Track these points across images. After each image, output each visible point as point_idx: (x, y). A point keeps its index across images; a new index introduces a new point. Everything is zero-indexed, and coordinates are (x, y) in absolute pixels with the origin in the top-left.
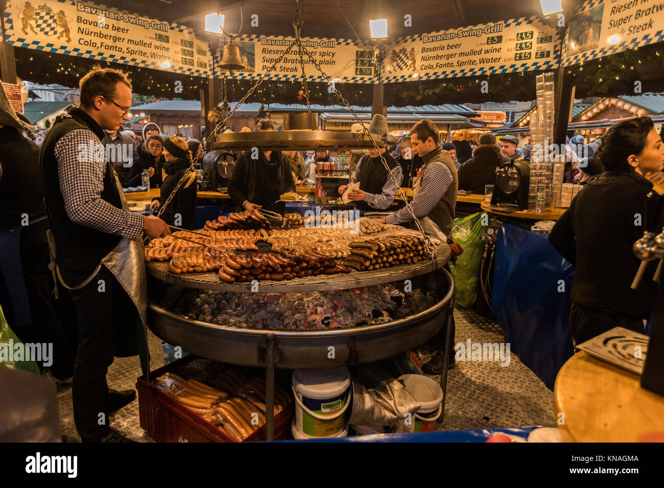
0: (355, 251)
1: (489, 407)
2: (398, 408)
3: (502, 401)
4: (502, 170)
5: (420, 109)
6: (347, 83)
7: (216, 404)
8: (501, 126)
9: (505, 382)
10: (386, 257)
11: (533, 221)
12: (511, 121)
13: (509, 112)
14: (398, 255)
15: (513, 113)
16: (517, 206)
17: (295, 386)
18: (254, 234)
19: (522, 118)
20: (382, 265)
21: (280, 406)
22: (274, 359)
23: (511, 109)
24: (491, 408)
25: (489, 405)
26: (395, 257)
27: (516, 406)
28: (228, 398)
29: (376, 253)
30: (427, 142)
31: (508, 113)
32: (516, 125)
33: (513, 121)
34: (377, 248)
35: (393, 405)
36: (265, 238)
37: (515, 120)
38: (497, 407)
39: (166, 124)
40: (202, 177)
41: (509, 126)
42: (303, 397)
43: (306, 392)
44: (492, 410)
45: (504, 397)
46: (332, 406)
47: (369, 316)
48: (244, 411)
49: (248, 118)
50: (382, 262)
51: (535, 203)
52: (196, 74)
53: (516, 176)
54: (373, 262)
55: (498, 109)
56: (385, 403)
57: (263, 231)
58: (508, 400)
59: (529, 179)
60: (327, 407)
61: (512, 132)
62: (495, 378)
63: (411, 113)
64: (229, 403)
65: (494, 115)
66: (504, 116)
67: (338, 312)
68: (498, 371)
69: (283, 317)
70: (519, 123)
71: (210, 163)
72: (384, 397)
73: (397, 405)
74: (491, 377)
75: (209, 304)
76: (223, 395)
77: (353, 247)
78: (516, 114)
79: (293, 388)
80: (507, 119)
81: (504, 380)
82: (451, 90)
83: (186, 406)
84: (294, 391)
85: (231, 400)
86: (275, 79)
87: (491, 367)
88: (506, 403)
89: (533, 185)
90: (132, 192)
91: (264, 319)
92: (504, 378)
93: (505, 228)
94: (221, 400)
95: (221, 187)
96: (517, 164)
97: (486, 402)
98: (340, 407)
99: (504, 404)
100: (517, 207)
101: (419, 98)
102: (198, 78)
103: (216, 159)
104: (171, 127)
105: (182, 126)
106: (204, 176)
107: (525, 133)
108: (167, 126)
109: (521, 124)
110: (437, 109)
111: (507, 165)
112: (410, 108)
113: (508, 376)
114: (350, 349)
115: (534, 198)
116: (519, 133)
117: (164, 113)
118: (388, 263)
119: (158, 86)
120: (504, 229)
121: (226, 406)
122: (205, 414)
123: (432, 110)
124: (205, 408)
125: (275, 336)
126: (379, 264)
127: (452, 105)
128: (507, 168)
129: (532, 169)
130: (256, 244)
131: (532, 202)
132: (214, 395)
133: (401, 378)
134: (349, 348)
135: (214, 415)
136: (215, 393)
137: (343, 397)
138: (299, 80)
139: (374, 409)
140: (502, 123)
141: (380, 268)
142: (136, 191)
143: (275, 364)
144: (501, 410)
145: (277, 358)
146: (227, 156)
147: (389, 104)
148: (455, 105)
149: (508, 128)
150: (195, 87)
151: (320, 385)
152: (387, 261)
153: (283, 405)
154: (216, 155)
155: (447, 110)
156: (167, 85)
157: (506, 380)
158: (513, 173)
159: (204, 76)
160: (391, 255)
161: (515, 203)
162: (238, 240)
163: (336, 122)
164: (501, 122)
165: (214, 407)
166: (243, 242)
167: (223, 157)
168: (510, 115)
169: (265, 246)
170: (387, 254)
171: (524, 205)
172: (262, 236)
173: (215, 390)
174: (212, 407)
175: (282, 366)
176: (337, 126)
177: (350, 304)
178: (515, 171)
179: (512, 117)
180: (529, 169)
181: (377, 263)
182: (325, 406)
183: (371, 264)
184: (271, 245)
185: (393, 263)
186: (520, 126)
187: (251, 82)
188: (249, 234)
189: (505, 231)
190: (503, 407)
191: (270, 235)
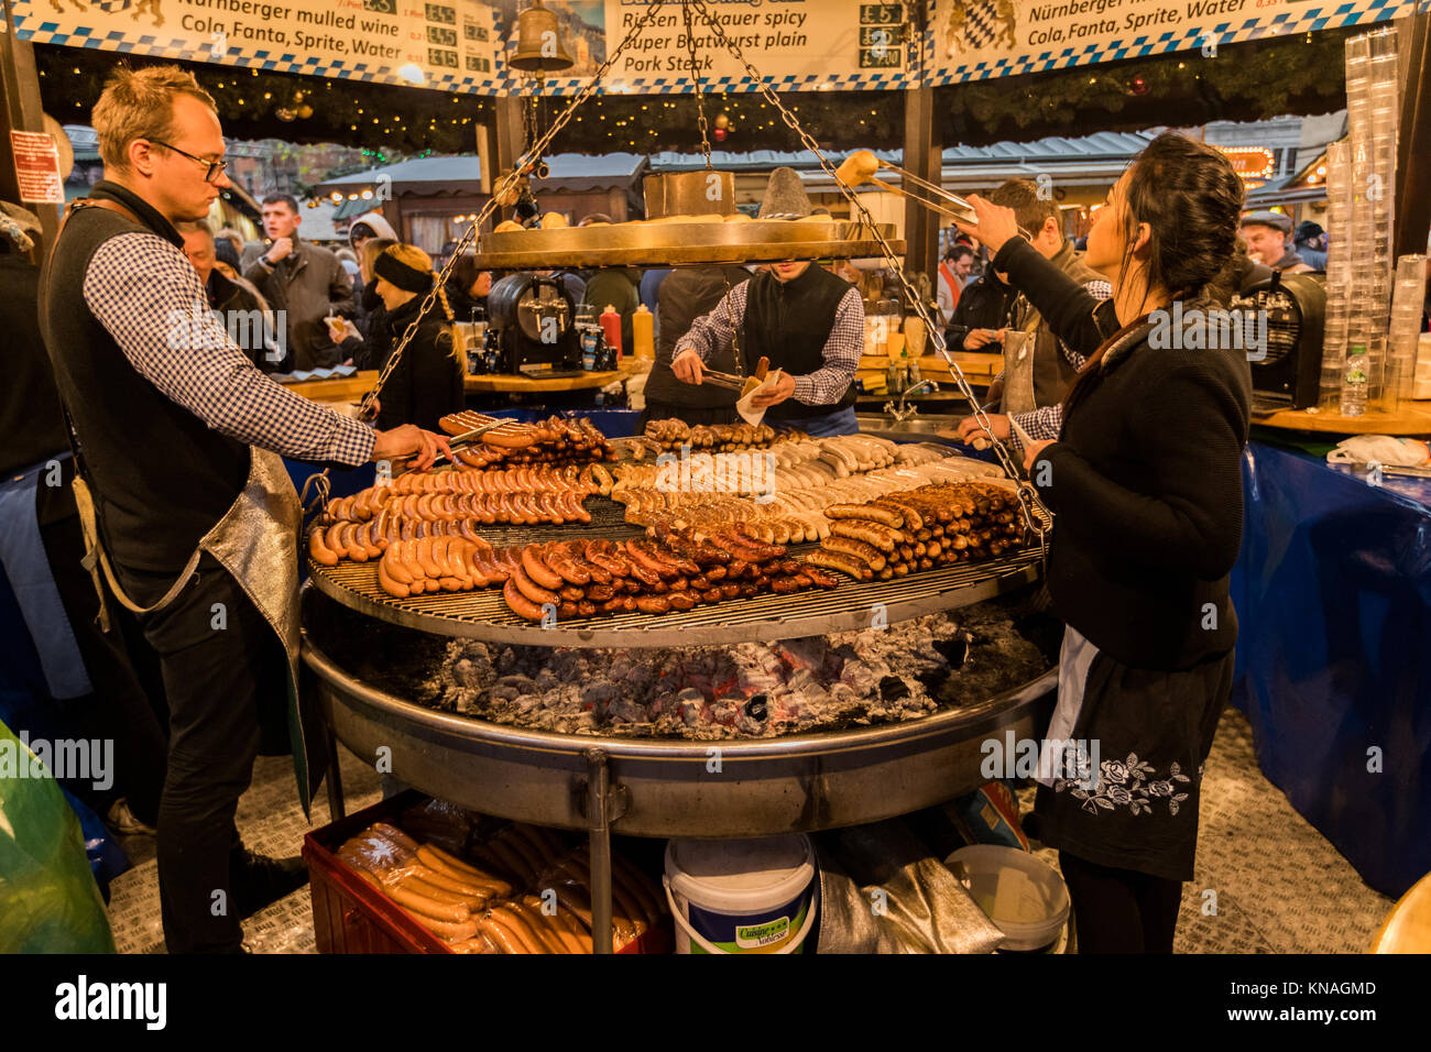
0: (842, 529)
1: (1198, 932)
2: (943, 940)
3: (1235, 919)
4: (1248, 302)
5: (1035, 149)
6: (841, 92)
7: (480, 910)
8: (1260, 185)
9: (1249, 866)
10: (925, 543)
11: (1333, 439)
12: (1289, 173)
13: (1281, 150)
14: (952, 537)
15: (1293, 153)
16: (1290, 397)
17: (670, 878)
18: (578, 477)
19: (1315, 161)
20: (914, 565)
21: (637, 923)
22: (610, 811)
23: (1286, 140)
24: (1206, 937)
25: (1200, 927)
26: (947, 543)
27: (1275, 933)
28: (511, 897)
29: (899, 536)
30: (1042, 234)
31: (1278, 153)
32: (1297, 182)
33: (1292, 172)
34: (900, 522)
35: (929, 933)
36: (604, 490)
37: (1298, 169)
38: (1222, 936)
39: (420, 215)
40: (485, 340)
41: (1281, 185)
42: (691, 907)
43: (697, 896)
44: (1208, 942)
45: (1244, 908)
46: (764, 932)
47: (873, 693)
48: (548, 932)
49: (609, 191)
50: (914, 557)
51: (1338, 389)
52: (464, 89)
53: (1286, 317)
54: (892, 560)
55: (1251, 141)
56: (910, 926)
57: (600, 471)
58: (1252, 916)
59: (1323, 324)
60: (751, 935)
61: (1288, 199)
62: (1220, 854)
63: (1015, 161)
64: (511, 910)
65: (1241, 159)
66: (1267, 160)
67: (793, 682)
68: (1230, 834)
69: (650, 693)
70: (1307, 176)
71: (502, 305)
72: (905, 910)
73: (942, 932)
74: (1208, 850)
75: (472, 658)
76: (500, 887)
77: (837, 519)
78: (1299, 154)
79: (666, 883)
80: (1276, 166)
81: (1243, 860)
82: (1111, 91)
83: (410, 912)
84: (668, 890)
85: (520, 903)
86: (656, 90)
87: (1211, 822)
88: (1249, 924)
89: (1336, 341)
90: (321, 380)
91: (601, 701)
92: (1246, 855)
93: (1254, 455)
94: (494, 901)
95: (528, 362)
96: (1290, 285)
97: (1194, 920)
98: (787, 934)
99: (1242, 927)
100: (1288, 400)
101: (1022, 120)
102: (471, 97)
103: (514, 296)
104: (429, 221)
105: (462, 218)
106: (490, 338)
107: (1322, 202)
108: (422, 220)
109: (1312, 179)
110: (1080, 146)
111: (1263, 287)
112: (1009, 149)
113: (1257, 851)
114: (808, 790)
115: (1336, 374)
116: (1306, 203)
117: (413, 190)
118: (929, 558)
119: (376, 121)
120: (1251, 459)
121: (503, 918)
122: (453, 935)
123: (1068, 153)
124: (455, 921)
125: (606, 752)
126: (907, 562)
127: (1116, 135)
128: (1261, 296)
129: (1334, 296)
130: (584, 504)
131: (1332, 385)
132: (475, 887)
133: (954, 857)
134: (803, 787)
135: (475, 937)
136: (479, 882)
137: (792, 909)
138: (715, 91)
139: (876, 943)
140: (1262, 179)
141: (910, 572)
142: (329, 379)
143: (612, 824)
144: (1234, 942)
145: (616, 808)
146: (542, 286)
147: (948, 141)
148: (1123, 134)
149: (1277, 191)
150: (465, 121)
151: (733, 878)
152: (926, 556)
153: (644, 918)
154: (516, 285)
155: (1109, 151)
156: (397, 119)
157: (1250, 860)
158: (1280, 309)
159: (484, 91)
160: (937, 539)
161: (1283, 391)
162: (539, 496)
163: (823, 194)
164: (1258, 175)
165: (476, 917)
166: (553, 500)
167: (531, 291)
168: (1285, 155)
169: (606, 508)
170: (925, 536)
171: (1309, 395)
172: (597, 481)
173: (482, 874)
174: (469, 919)
175: (631, 828)
176: (826, 201)
177: (825, 661)
178: (1284, 304)
179: (1289, 160)
180: (1324, 297)
181: (903, 560)
182: (745, 934)
183: (888, 563)
184: (622, 506)
185: (943, 558)
186: (1308, 184)
187: (600, 100)
188: (564, 477)
189: (1256, 462)
190: (1238, 936)
191: (616, 480)
